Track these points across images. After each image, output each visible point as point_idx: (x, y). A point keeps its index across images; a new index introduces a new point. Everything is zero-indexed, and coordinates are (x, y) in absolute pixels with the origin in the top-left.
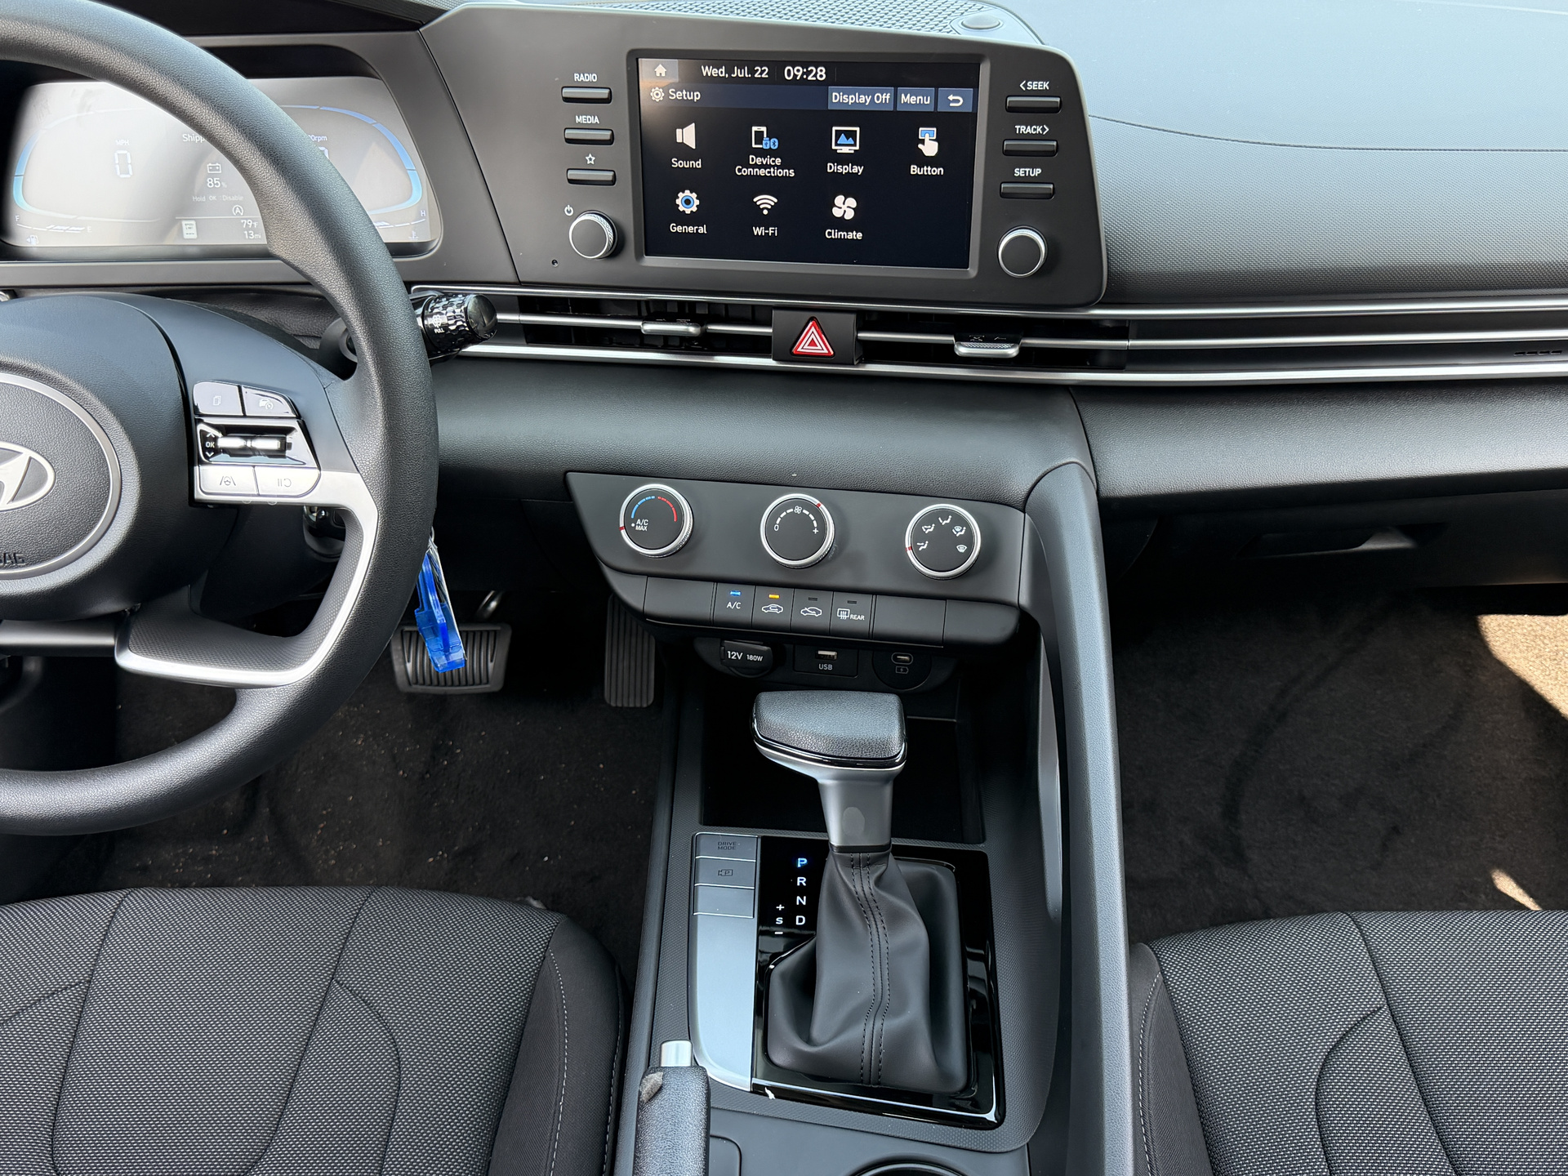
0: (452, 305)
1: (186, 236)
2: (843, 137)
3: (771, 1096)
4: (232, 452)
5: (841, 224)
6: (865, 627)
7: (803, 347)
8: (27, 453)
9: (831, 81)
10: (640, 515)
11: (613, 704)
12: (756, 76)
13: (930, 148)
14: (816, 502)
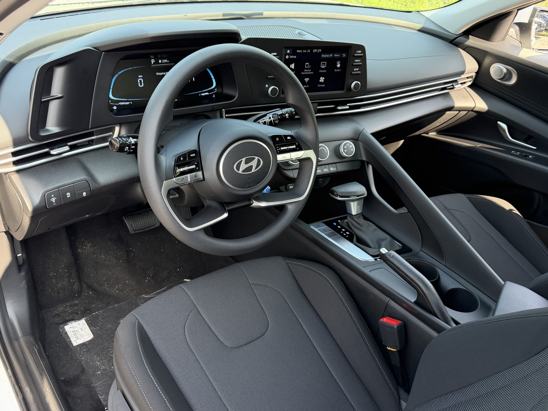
2: (323, 64)
3: (379, 260)
5: (321, 83)
6: (336, 171)
8: (257, 158)
9: (322, 52)
12: (308, 52)
13: (339, 66)
14: (324, 145)
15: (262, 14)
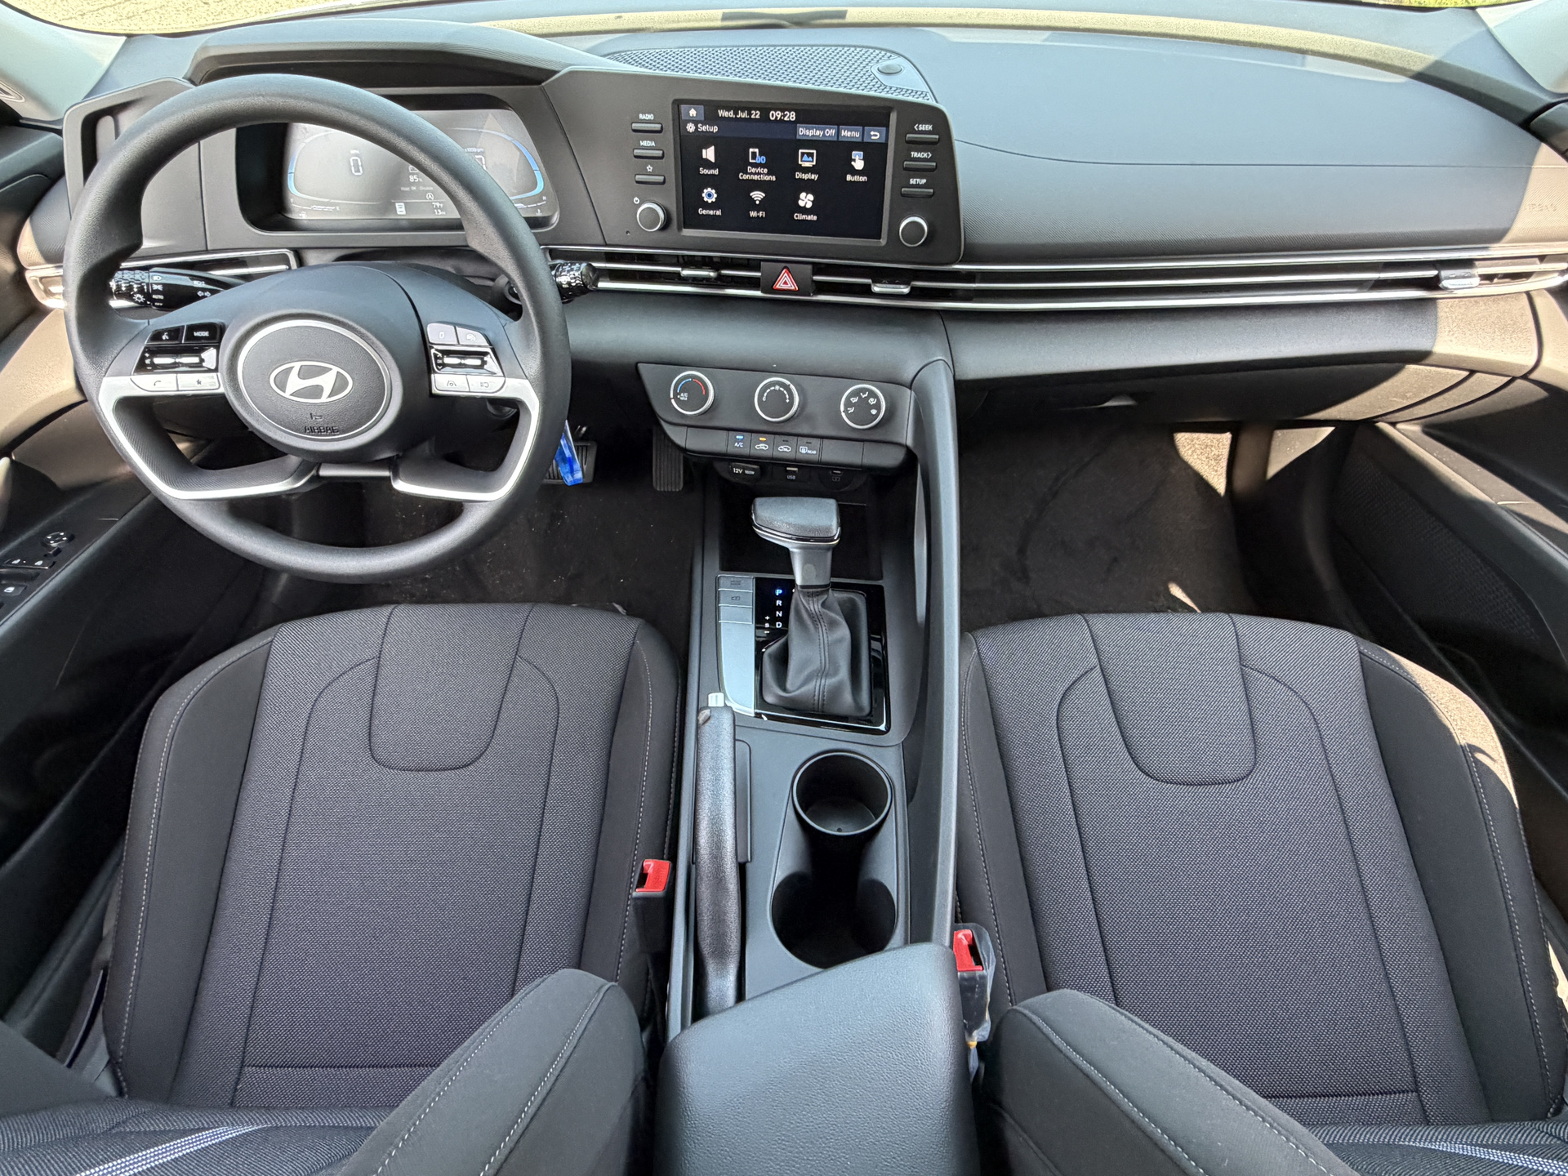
0: (572, 270)
1: (399, 213)
2: (805, 156)
3: (765, 719)
4: (453, 366)
5: (804, 210)
6: (816, 458)
7: (780, 285)
8: (335, 369)
9: (798, 121)
10: (683, 390)
11: (658, 489)
12: (752, 117)
13: (859, 164)
14: (788, 382)
15: (842, 15)
